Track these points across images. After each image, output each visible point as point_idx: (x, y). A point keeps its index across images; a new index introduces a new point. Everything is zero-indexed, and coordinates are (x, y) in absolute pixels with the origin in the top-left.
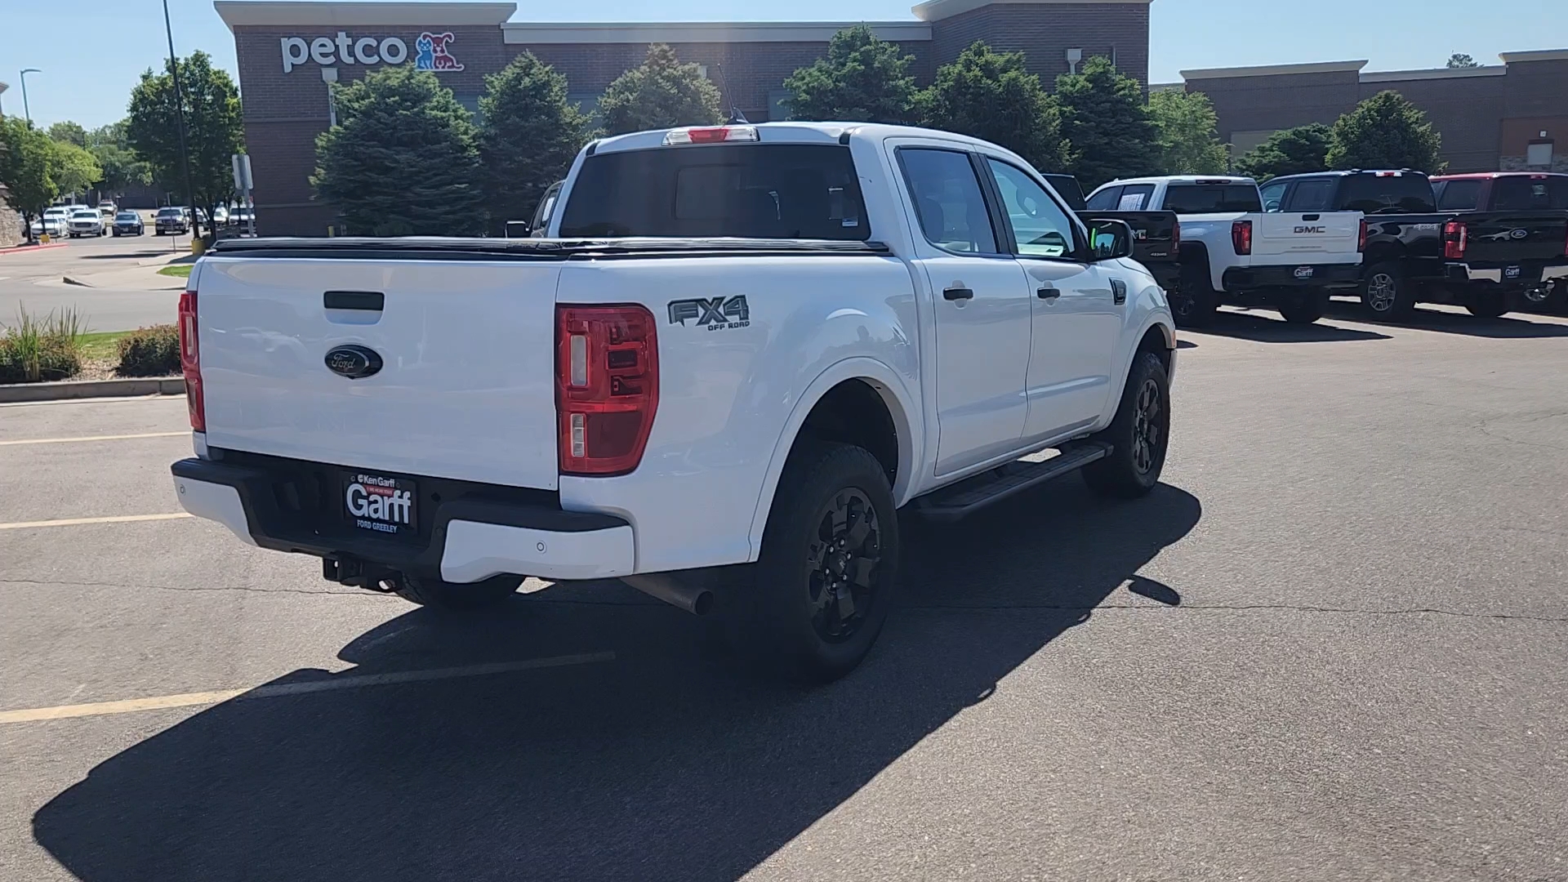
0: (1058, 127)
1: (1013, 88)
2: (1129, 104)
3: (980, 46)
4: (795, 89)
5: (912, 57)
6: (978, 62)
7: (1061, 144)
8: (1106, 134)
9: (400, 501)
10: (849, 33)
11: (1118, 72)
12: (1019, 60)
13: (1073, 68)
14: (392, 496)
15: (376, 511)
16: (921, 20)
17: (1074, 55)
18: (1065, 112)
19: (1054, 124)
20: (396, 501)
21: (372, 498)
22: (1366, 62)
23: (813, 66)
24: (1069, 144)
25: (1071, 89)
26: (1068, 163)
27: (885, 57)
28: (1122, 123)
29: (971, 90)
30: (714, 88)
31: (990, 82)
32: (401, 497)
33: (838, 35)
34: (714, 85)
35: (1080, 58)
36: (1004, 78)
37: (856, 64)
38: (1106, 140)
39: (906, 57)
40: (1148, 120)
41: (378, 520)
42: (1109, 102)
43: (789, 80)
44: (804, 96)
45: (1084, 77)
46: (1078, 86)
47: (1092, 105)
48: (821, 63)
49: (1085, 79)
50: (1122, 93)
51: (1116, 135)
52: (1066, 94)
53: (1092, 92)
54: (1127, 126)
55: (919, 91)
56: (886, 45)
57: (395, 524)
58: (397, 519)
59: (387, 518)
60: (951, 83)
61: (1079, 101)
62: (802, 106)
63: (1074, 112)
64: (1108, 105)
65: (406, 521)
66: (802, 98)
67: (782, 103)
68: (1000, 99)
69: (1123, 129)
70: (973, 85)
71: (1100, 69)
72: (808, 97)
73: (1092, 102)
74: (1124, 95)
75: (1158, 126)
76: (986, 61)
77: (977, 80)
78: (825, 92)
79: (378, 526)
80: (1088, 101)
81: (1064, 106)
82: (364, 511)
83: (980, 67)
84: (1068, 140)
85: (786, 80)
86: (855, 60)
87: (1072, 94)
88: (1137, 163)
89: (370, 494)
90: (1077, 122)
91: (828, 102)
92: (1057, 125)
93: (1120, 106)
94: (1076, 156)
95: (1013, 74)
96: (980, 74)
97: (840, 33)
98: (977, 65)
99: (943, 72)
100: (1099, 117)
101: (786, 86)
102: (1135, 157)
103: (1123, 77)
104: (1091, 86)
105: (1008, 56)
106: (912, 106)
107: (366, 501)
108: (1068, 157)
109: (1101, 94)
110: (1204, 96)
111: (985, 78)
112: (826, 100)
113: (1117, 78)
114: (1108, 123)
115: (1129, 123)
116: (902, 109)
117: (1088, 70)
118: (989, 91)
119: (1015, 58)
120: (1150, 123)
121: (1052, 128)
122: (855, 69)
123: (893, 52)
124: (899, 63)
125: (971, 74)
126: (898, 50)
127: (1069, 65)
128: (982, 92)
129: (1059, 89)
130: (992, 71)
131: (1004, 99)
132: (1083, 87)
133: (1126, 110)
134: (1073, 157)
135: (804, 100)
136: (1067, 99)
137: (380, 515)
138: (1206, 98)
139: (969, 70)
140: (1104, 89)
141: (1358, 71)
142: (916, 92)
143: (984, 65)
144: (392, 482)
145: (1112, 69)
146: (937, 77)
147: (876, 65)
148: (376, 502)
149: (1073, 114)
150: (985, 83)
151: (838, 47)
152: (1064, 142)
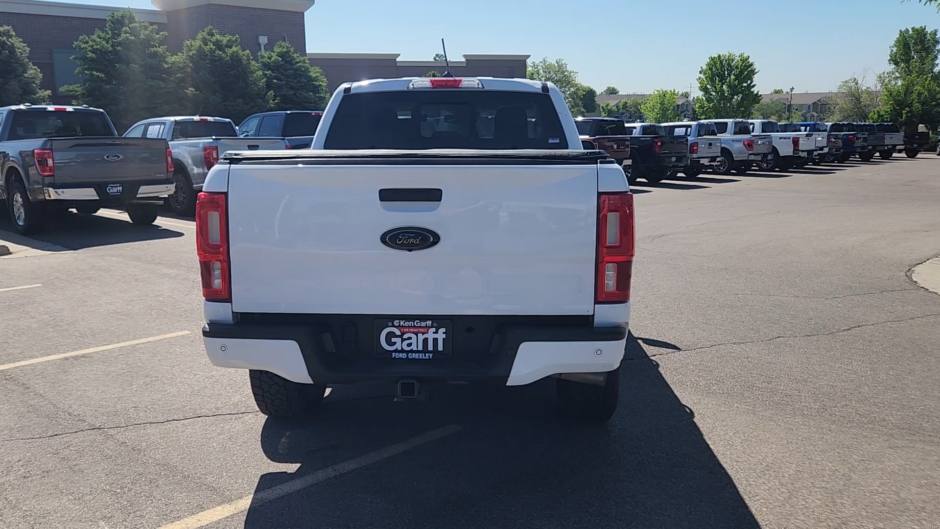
0: (265, 83)
1: (235, 58)
2: (303, 71)
3: (211, 29)
4: (83, 49)
5: (166, 33)
6: (212, 39)
7: (268, 94)
8: (292, 88)
9: (436, 336)
10: (120, 14)
11: (295, 52)
12: (236, 41)
13: (263, 47)
14: (427, 333)
15: (409, 345)
16: (158, 10)
17: (263, 40)
18: (267, 74)
19: (262, 81)
20: (430, 335)
21: (405, 336)
22: (399, 55)
23: (93, 35)
24: (273, 94)
25: (269, 60)
26: (272, 106)
27: (148, 32)
28: (301, 83)
29: (209, 57)
30: (24, 45)
31: (221, 53)
32: (436, 332)
33: (112, 15)
34: (24, 43)
35: (267, 42)
36: (229, 51)
37: (128, 35)
38: (292, 92)
39: (161, 33)
40: (316, 81)
41: (412, 351)
42: (293, 70)
43: (77, 43)
44: (90, 55)
45: (275, 54)
46: (273, 59)
47: (282, 71)
48: (98, 32)
49: (277, 55)
50: (299, 64)
51: (299, 90)
52: (265, 63)
53: (282, 63)
54: (304, 84)
55: (172, 56)
56: (147, 24)
57: (430, 352)
58: (430, 348)
59: (420, 348)
60: (194, 52)
61: (274, 68)
62: (89, 61)
63: (272, 74)
64: (292, 71)
65: (440, 348)
66: (90, 56)
67: (74, 58)
68: (228, 64)
69: (301, 86)
70: (209, 54)
71: (285, 50)
72: (94, 55)
73: (282, 69)
74: (300, 66)
75: (321, 85)
76: (217, 39)
77: (212, 51)
78: (105, 53)
79: (411, 356)
80: (280, 68)
81: (265, 70)
82: (398, 346)
83: (213, 43)
84: (272, 92)
85: (75, 43)
86: (126, 32)
87: (269, 63)
88: (312, 107)
89: (403, 334)
90: (275, 81)
91: (109, 59)
92: (264, 82)
93: (298, 73)
94: (277, 101)
95: (234, 49)
96: (214, 47)
97: (113, 13)
98: (211, 41)
99: (187, 44)
100: (288, 78)
101: (76, 46)
102: (311, 103)
103: (298, 55)
104: (280, 59)
105: (228, 37)
106: (170, 65)
107: (400, 339)
108: (272, 102)
109: (287, 64)
110: (320, 69)
111: (218, 51)
112: (107, 58)
113: (295, 55)
114: (292, 82)
115: (305, 83)
116: (163, 67)
117: (277, 50)
118: (221, 58)
119: (234, 39)
120: (317, 83)
121: (261, 84)
122: (127, 38)
123: (153, 29)
124: (157, 36)
125: (208, 47)
126: (157, 28)
127: (260, 46)
128: (216, 59)
129: (260, 60)
130: (221, 46)
131: (230, 64)
132: (276, 59)
133: (302, 75)
134: (275, 101)
135: (90, 57)
136: (266, 66)
137: (414, 347)
138: (321, 70)
139: (206, 44)
140: (287, 62)
141: (395, 60)
142: (169, 56)
143: (215, 42)
144: (429, 323)
145: (292, 49)
146: (184, 48)
147: (142, 36)
148: (410, 338)
149: (272, 75)
150: (218, 54)
151: (113, 23)
152: (270, 92)
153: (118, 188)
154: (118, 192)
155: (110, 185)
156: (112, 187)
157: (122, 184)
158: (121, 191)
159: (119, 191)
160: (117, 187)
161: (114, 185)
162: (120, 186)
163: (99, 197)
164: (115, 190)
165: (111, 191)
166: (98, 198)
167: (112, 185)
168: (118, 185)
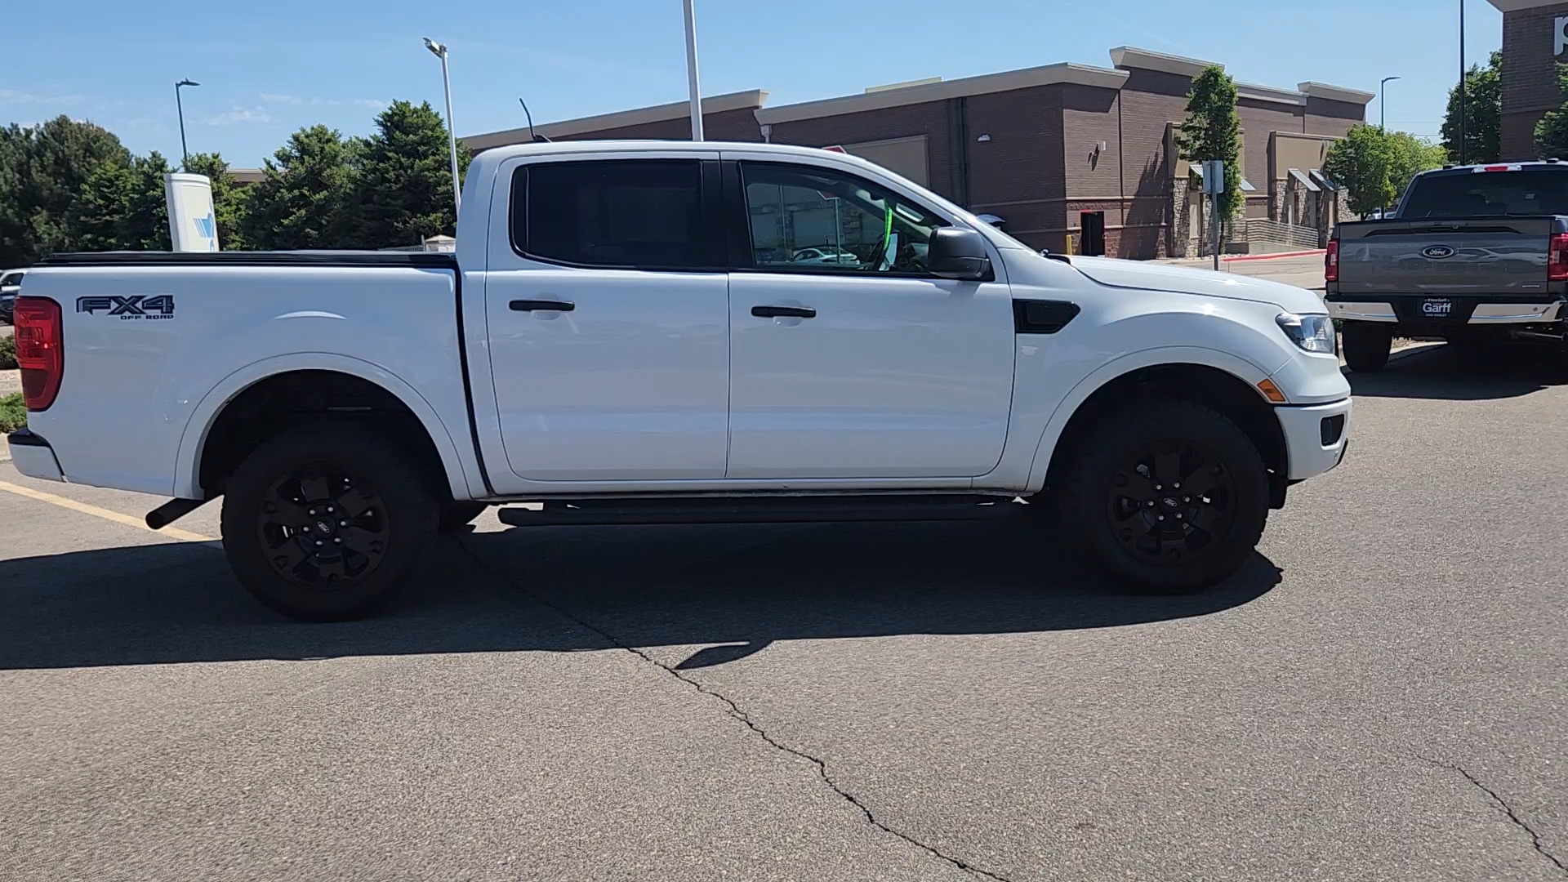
153: (1445, 306)
154: (1442, 313)
155: (1429, 300)
156: (1430, 302)
157: (1450, 298)
158: (1448, 311)
159: (1444, 311)
160: (1443, 303)
161: (1436, 300)
162: (1447, 303)
163: (1398, 319)
164: (1438, 309)
165: (1430, 310)
166: (1395, 320)
167: (1432, 300)
168: (1445, 300)
